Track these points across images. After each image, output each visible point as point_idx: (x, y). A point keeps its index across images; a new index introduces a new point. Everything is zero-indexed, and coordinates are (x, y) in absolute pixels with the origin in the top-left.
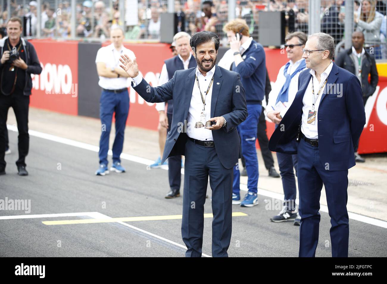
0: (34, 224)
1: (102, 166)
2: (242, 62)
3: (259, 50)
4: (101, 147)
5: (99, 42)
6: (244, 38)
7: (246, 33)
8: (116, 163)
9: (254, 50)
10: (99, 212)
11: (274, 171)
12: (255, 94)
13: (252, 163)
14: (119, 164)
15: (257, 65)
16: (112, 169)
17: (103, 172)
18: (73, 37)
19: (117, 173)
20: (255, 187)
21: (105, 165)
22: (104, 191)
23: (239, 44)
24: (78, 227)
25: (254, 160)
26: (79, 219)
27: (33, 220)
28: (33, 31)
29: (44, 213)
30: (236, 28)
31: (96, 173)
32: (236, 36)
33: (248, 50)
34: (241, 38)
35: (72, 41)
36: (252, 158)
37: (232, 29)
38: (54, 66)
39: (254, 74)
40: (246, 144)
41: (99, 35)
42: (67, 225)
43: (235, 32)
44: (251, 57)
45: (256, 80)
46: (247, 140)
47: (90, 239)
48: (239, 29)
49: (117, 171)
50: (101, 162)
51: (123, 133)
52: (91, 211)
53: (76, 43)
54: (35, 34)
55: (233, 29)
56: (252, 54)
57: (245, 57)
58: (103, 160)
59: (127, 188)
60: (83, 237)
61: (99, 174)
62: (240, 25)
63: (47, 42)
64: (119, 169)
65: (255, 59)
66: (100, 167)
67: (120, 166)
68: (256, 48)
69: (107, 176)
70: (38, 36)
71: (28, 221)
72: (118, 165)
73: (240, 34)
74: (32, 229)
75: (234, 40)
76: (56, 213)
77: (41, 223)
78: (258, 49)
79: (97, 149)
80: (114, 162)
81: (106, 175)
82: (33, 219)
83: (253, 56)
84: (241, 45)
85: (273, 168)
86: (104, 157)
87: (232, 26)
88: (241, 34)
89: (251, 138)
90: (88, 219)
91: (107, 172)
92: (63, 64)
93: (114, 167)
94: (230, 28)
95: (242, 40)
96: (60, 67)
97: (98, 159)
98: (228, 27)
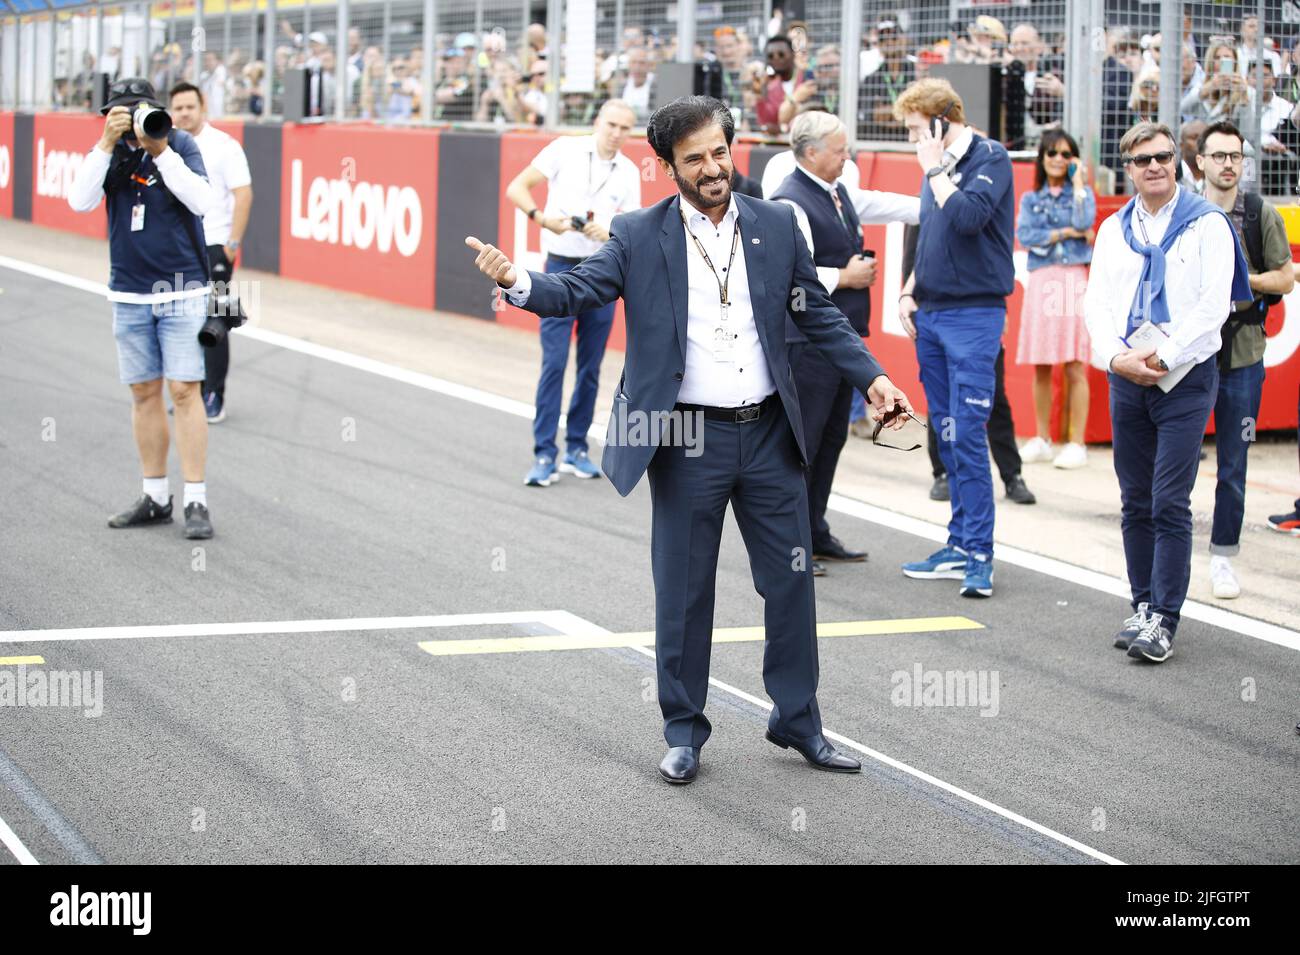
0: (398, 650)
1: (542, 461)
2: (955, 193)
3: (998, 156)
4: (540, 408)
5: (492, 131)
6: (954, 127)
7: (957, 114)
8: (576, 452)
9: (986, 157)
10: (569, 611)
11: (1020, 487)
12: (993, 277)
13: (978, 473)
14: (583, 454)
15: (997, 196)
16: (563, 467)
17: (546, 478)
18: (427, 120)
19: (580, 478)
20: (989, 540)
21: (549, 460)
22: (562, 539)
23: (939, 147)
24: (524, 664)
25: (982, 466)
26: (521, 637)
27: (391, 635)
28: (326, 105)
29: (417, 612)
30: (928, 103)
31: (527, 481)
32: (932, 128)
33: (965, 159)
34: (945, 131)
35: (423, 127)
36: (977, 457)
37: (918, 109)
38: (378, 189)
39: (991, 222)
40: (965, 413)
41: (492, 115)
42: (492, 654)
43: (930, 116)
44: (981, 177)
45: (995, 237)
46: (969, 400)
47: (572, 712)
48: (937, 106)
49: (579, 474)
50: (538, 450)
51: (597, 372)
52: (547, 608)
53: (437, 133)
54: (332, 110)
55: (921, 107)
56: (982, 168)
57: (958, 177)
58: (545, 446)
59: (620, 528)
60: (551, 702)
61: (534, 483)
62: (941, 95)
63: (363, 129)
64: (583, 470)
65: (991, 182)
66: (538, 463)
67: (586, 460)
68: (991, 150)
69: (556, 489)
70: (339, 115)
71: (378, 637)
72: (582, 458)
73: (941, 119)
74: (396, 670)
75: (926, 138)
76: (451, 613)
77: (417, 647)
78: (995, 153)
79: (530, 412)
80: (570, 450)
81: (552, 484)
82: (390, 632)
83: (982, 174)
84: (945, 147)
85: (1019, 477)
86: (548, 437)
87: (916, 99)
88: (946, 119)
89: (982, 399)
90: (547, 635)
91: (555, 477)
92: (401, 186)
93: (571, 463)
94: (914, 105)
95: (947, 136)
96: (393, 190)
97: (531, 442)
98: (907, 104)
